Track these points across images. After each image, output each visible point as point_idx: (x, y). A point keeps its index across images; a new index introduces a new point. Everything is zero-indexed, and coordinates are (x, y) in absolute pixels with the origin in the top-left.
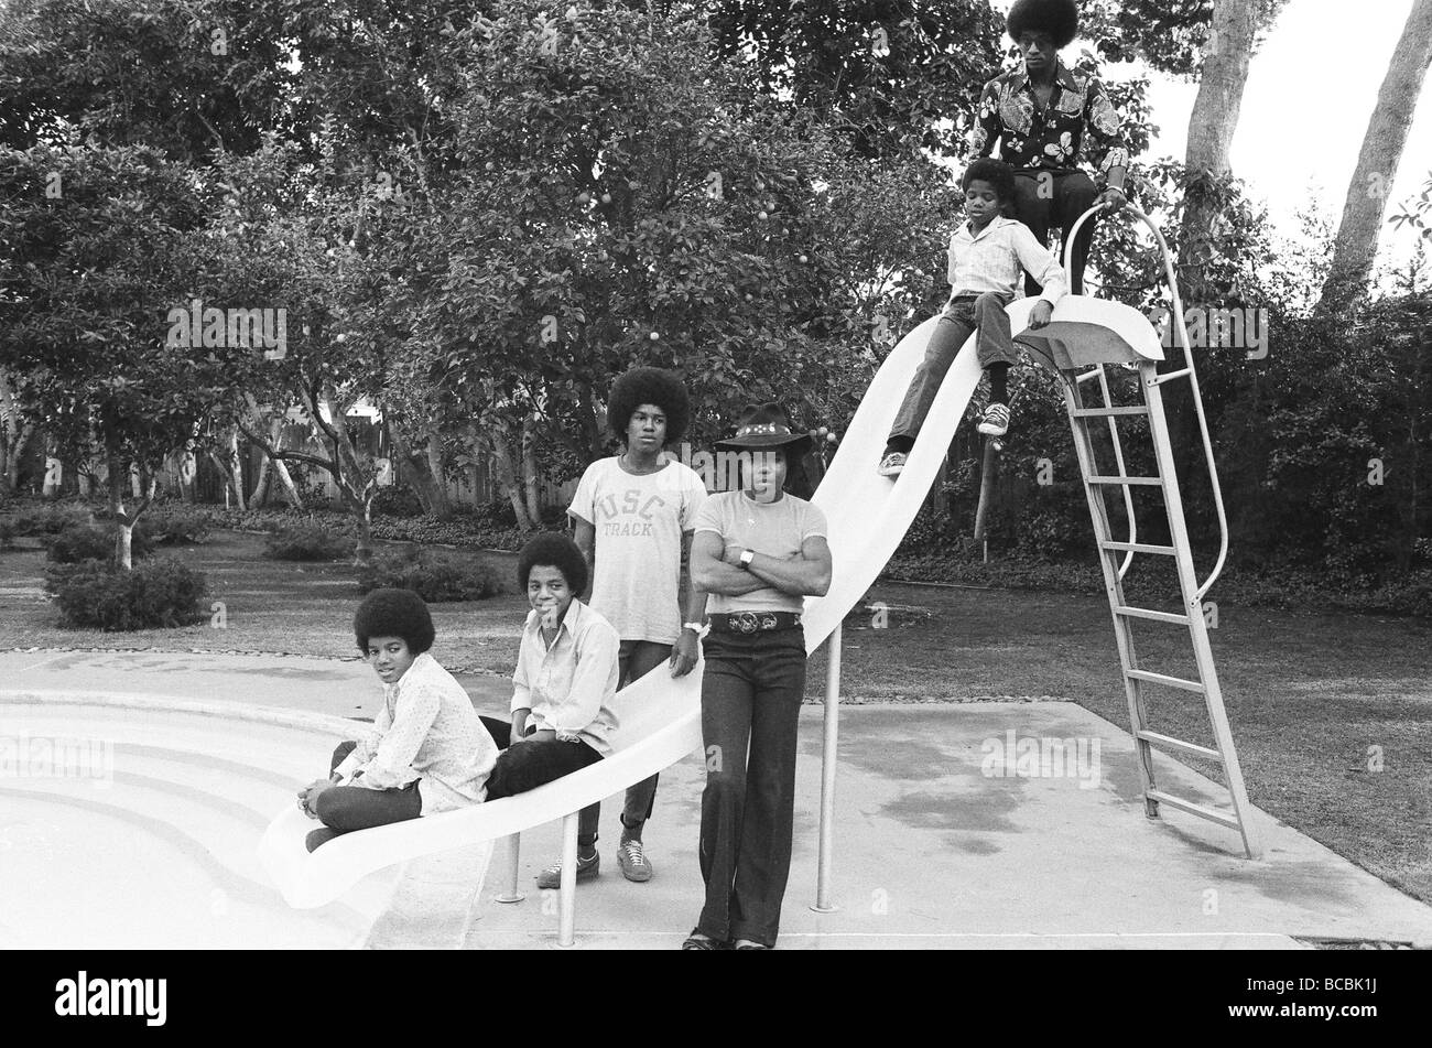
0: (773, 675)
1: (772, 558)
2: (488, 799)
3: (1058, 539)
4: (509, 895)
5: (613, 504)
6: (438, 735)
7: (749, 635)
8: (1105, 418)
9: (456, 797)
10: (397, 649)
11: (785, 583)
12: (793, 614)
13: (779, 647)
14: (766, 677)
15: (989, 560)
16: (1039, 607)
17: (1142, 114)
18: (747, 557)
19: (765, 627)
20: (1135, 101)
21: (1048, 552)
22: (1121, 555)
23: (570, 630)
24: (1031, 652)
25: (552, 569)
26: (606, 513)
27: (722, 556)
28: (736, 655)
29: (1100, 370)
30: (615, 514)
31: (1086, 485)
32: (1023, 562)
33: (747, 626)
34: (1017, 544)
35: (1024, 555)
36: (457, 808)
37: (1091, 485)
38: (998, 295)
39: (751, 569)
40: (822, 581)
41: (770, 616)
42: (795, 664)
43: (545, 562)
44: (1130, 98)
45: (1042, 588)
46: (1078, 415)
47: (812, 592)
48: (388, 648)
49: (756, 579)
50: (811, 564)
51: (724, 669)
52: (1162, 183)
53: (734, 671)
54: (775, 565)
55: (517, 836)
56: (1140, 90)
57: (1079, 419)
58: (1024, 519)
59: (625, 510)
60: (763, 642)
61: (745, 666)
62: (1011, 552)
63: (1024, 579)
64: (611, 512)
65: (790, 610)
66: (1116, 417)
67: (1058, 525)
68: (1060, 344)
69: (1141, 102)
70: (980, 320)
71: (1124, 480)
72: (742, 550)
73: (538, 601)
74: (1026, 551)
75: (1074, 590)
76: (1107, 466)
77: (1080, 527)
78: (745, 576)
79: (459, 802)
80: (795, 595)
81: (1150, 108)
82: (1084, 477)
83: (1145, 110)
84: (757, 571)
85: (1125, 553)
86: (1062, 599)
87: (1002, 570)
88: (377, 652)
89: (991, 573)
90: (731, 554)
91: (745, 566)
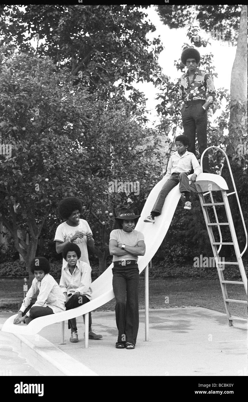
0: (131, 276)
1: (130, 247)
3: (182, 255)
4: (62, 343)
8: (212, 206)
9: (60, 309)
11: (133, 253)
12: (135, 261)
13: (132, 269)
14: (129, 276)
15: (152, 266)
17: (211, 70)
18: (123, 246)
19: (128, 264)
20: (207, 64)
21: (178, 262)
22: (218, 246)
23: (78, 267)
25: (74, 252)
27: (117, 246)
28: (121, 272)
29: (210, 192)
31: (207, 226)
34: (164, 259)
35: (168, 264)
36: (61, 311)
37: (208, 226)
38: (186, 173)
39: (125, 249)
40: (143, 252)
41: (129, 261)
42: (136, 273)
43: (71, 250)
44: (205, 63)
46: (204, 205)
47: (140, 255)
49: (126, 252)
50: (140, 248)
51: (118, 275)
52: (220, 99)
53: (121, 275)
54: (131, 248)
55: (64, 321)
56: (209, 59)
57: (204, 207)
58: (166, 248)
60: (128, 268)
61: (124, 274)
62: (161, 263)
65: (135, 260)
66: (215, 206)
67: (182, 250)
68: (199, 185)
69: (210, 64)
70: (181, 180)
71: (218, 224)
72: (122, 244)
74: (168, 262)
76: (213, 220)
78: (123, 251)
80: (136, 255)
81: (214, 67)
82: (206, 224)
83: (212, 68)
84: (127, 250)
85: (219, 245)
87: (159, 271)
89: (153, 272)
90: (120, 246)
91: (123, 249)
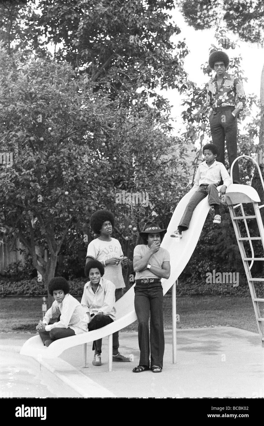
0: (154, 294)
2: (89, 331)
4: (84, 366)
5: (106, 250)
6: (75, 314)
7: (146, 284)
8: (242, 220)
9: (82, 330)
10: (61, 293)
13: (155, 287)
14: (152, 295)
16: (206, 301)
22: (249, 262)
23: (102, 285)
24: (208, 315)
25: (96, 269)
26: (106, 253)
28: (143, 290)
29: (241, 204)
30: (109, 253)
31: (238, 241)
32: (194, 284)
33: (146, 282)
36: (82, 333)
38: (215, 185)
41: (152, 279)
42: (160, 291)
43: (94, 267)
45: (206, 294)
46: (235, 219)
48: (59, 293)
51: (141, 294)
53: (144, 294)
55: (87, 343)
56: (238, 62)
59: (111, 251)
60: (150, 286)
61: (146, 293)
62: (188, 280)
63: (197, 291)
64: (107, 253)
65: (158, 278)
66: (246, 219)
68: (229, 197)
70: (209, 192)
71: (249, 239)
73: (93, 278)
74: (195, 279)
75: (220, 294)
76: (244, 234)
77: (220, 266)
79: (83, 331)
82: (237, 238)
85: (251, 261)
86: (215, 298)
87: (185, 288)
88: (56, 294)
89: (181, 289)
